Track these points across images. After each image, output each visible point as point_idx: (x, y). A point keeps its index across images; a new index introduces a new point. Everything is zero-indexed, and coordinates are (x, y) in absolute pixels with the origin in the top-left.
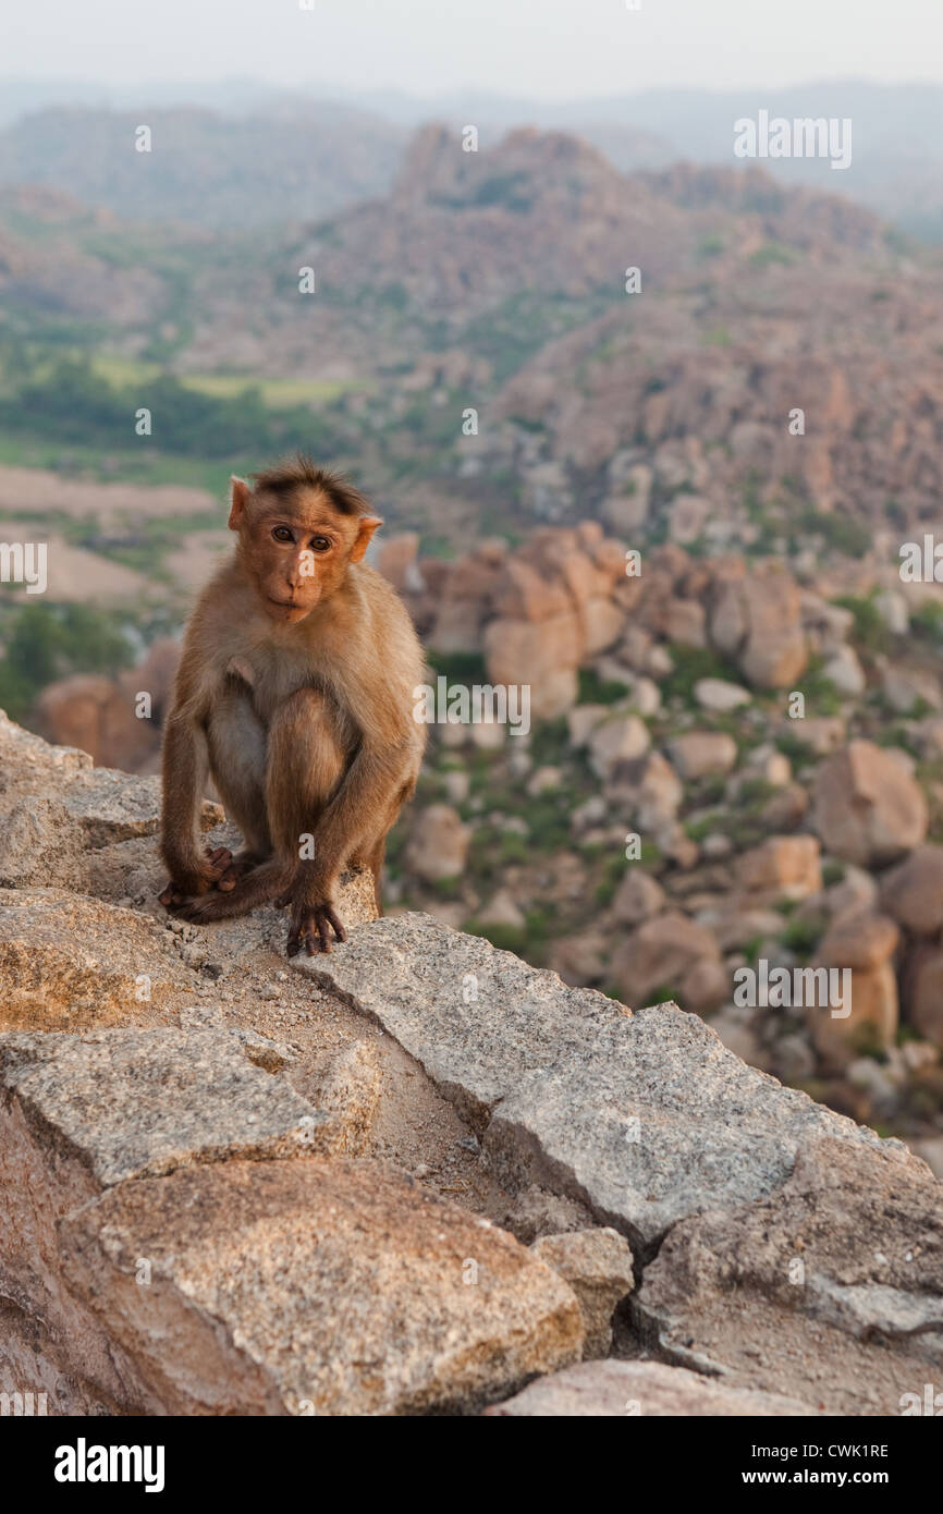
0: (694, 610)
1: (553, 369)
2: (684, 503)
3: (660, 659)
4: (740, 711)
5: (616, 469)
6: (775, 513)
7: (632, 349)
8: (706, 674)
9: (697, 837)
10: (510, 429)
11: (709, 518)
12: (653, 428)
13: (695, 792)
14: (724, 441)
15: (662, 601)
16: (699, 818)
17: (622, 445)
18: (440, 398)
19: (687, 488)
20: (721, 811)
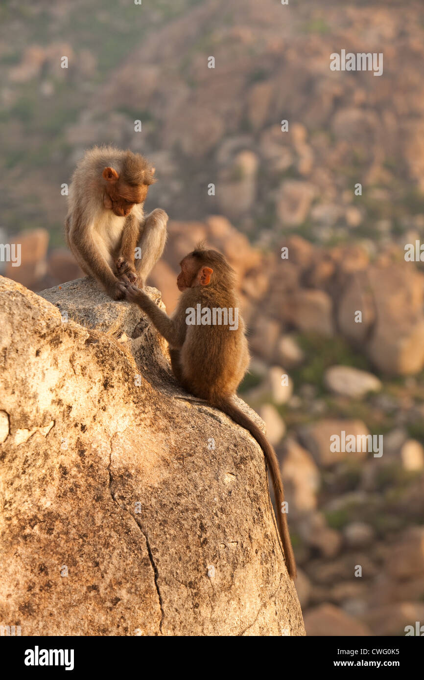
0: (321, 299)
1: (157, 60)
2: (290, 188)
3: (290, 349)
4: (370, 397)
5: (223, 156)
6: (378, 195)
7: (233, 40)
8: (335, 363)
9: (338, 525)
10: (118, 118)
11: (315, 202)
12: (257, 116)
13: (331, 478)
14: (326, 126)
15: (289, 292)
16: (338, 504)
17: (228, 134)
18: (47, 89)
19: (293, 173)
20: (358, 498)
